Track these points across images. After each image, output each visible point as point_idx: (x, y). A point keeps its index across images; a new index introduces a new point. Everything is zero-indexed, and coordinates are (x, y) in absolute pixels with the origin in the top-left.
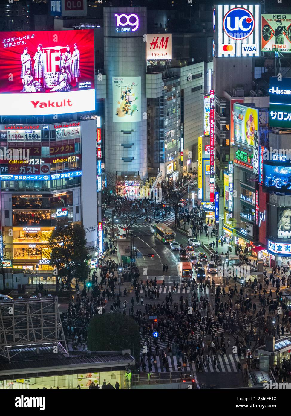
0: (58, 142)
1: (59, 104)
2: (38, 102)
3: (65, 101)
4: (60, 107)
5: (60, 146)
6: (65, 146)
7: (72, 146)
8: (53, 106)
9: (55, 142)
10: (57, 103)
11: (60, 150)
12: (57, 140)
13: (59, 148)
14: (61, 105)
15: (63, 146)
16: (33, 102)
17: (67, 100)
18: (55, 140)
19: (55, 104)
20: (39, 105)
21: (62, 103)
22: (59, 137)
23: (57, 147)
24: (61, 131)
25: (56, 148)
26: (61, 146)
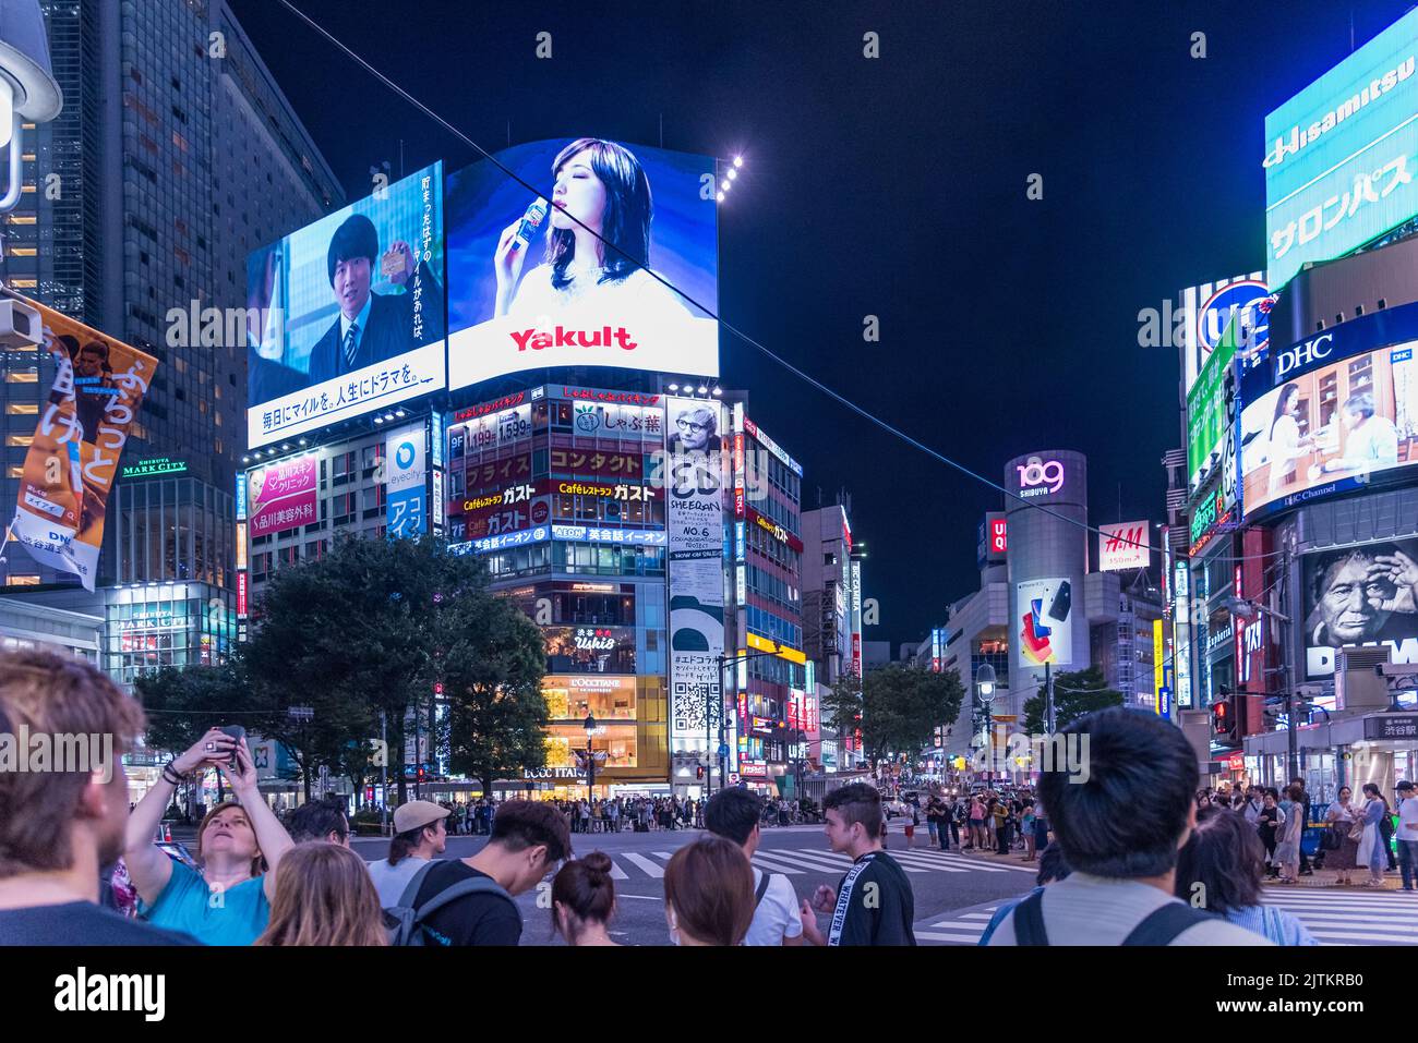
0: (578, 439)
1: (589, 338)
2: (529, 333)
3: (607, 330)
4: (593, 347)
5: (591, 453)
6: (609, 455)
7: (633, 460)
8: (571, 343)
9: (570, 438)
10: (582, 335)
11: (587, 462)
12: (577, 432)
13: (583, 457)
14: (596, 342)
15: (602, 454)
16: (516, 336)
17: (614, 330)
18: (571, 431)
19: (575, 338)
20: (530, 341)
21: (597, 335)
22: (584, 427)
23: (580, 452)
24: (594, 411)
25: (575, 456)
26: (594, 453)
